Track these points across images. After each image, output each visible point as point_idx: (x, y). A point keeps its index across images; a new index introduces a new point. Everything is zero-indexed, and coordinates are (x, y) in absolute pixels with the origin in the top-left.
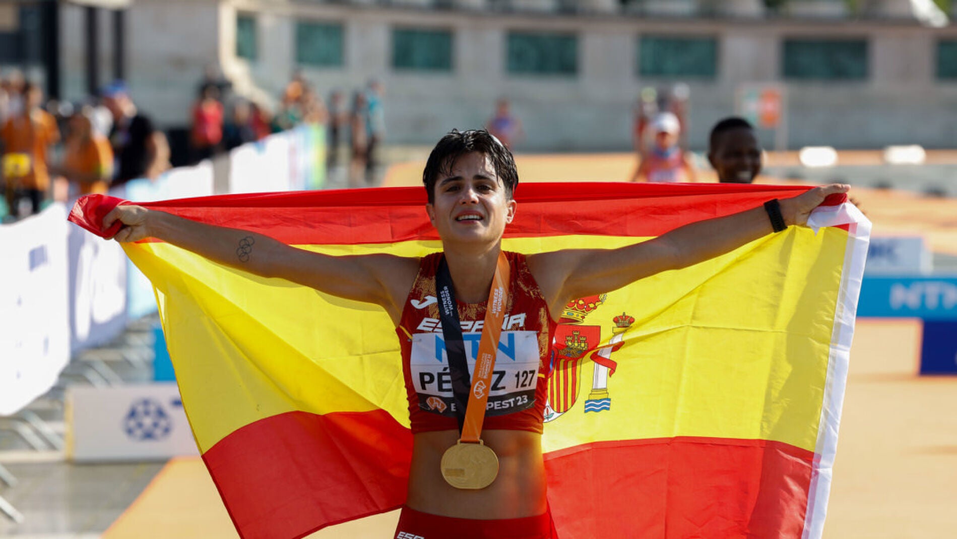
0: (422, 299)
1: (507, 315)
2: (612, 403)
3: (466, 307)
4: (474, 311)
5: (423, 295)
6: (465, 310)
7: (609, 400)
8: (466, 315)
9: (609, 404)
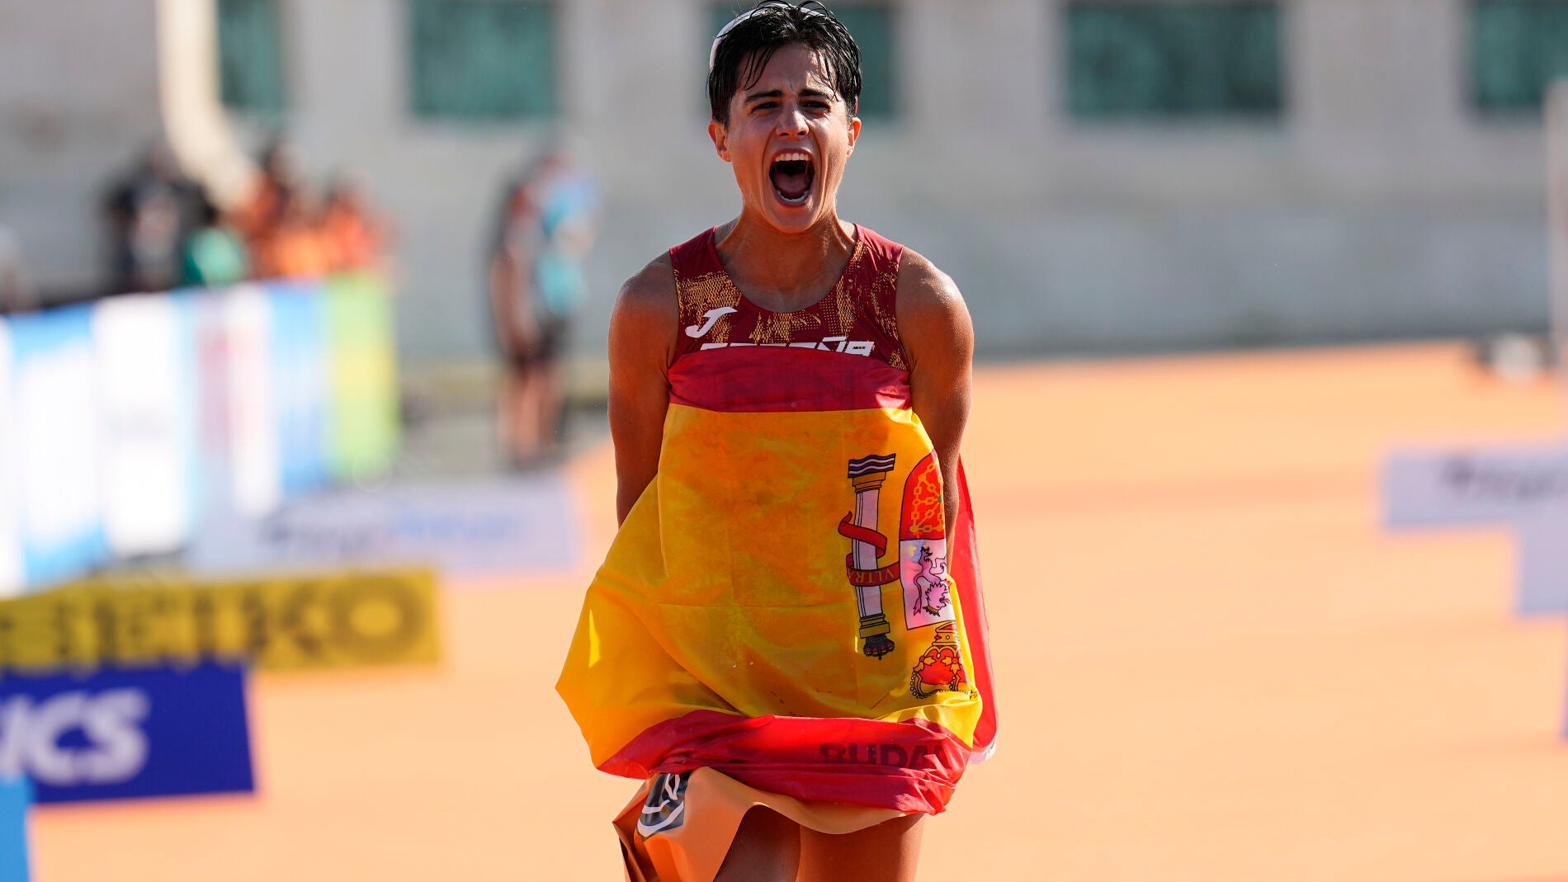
0: (699, 319)
1: (844, 338)
2: (845, 472)
3: (772, 319)
4: (786, 325)
5: (699, 312)
6: (771, 325)
7: (850, 476)
8: (774, 332)
9: (850, 469)
